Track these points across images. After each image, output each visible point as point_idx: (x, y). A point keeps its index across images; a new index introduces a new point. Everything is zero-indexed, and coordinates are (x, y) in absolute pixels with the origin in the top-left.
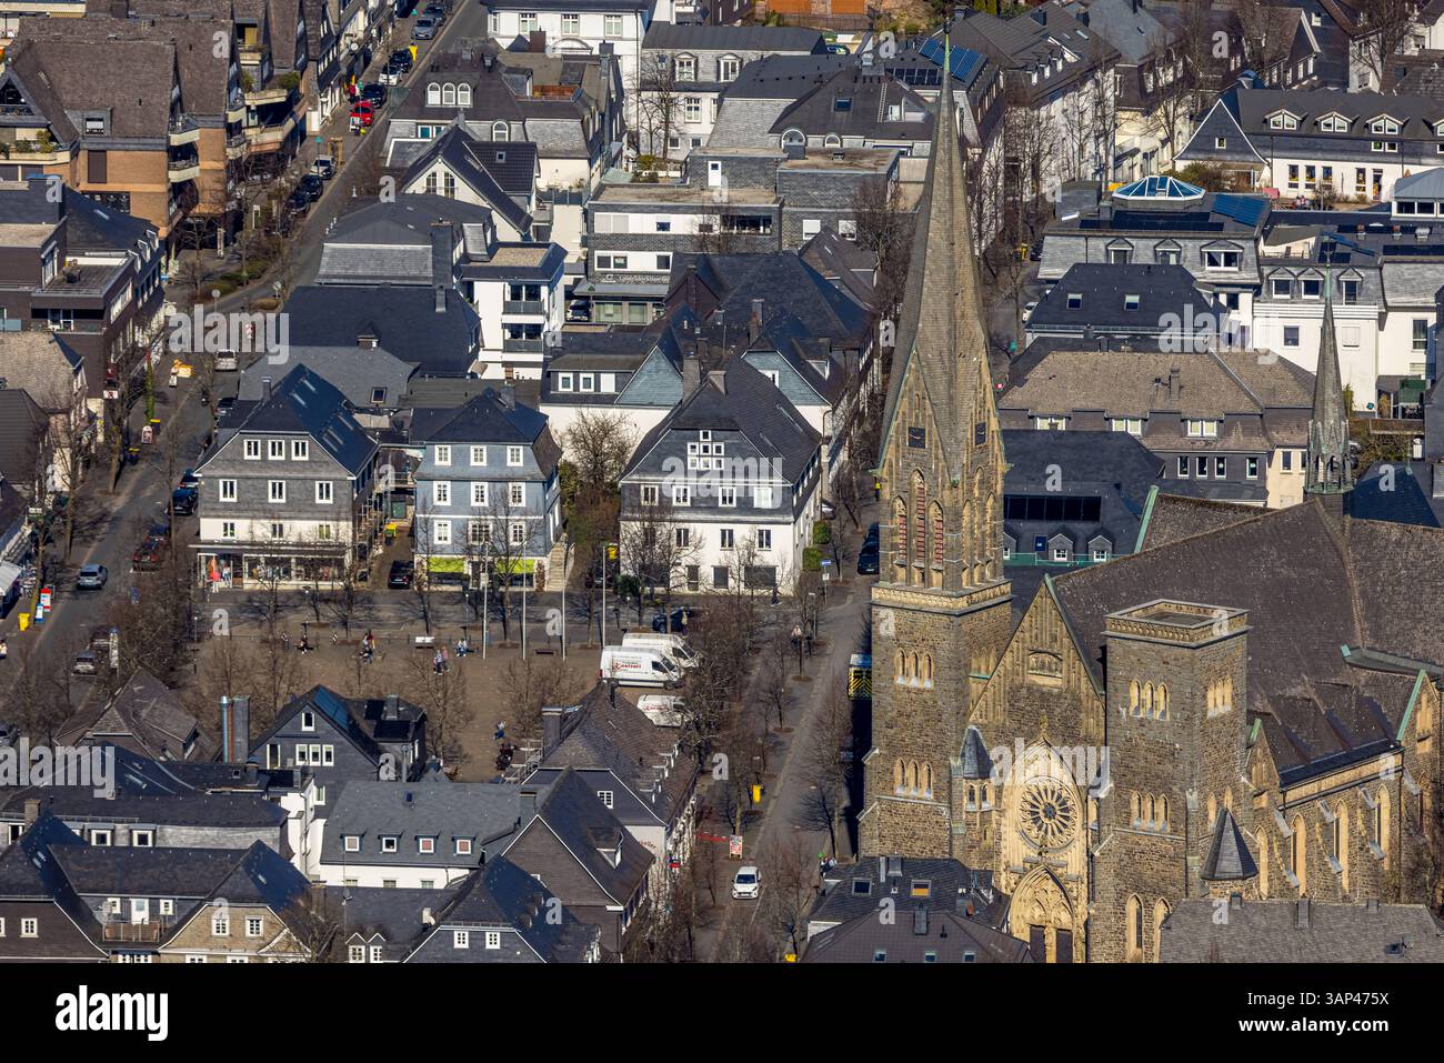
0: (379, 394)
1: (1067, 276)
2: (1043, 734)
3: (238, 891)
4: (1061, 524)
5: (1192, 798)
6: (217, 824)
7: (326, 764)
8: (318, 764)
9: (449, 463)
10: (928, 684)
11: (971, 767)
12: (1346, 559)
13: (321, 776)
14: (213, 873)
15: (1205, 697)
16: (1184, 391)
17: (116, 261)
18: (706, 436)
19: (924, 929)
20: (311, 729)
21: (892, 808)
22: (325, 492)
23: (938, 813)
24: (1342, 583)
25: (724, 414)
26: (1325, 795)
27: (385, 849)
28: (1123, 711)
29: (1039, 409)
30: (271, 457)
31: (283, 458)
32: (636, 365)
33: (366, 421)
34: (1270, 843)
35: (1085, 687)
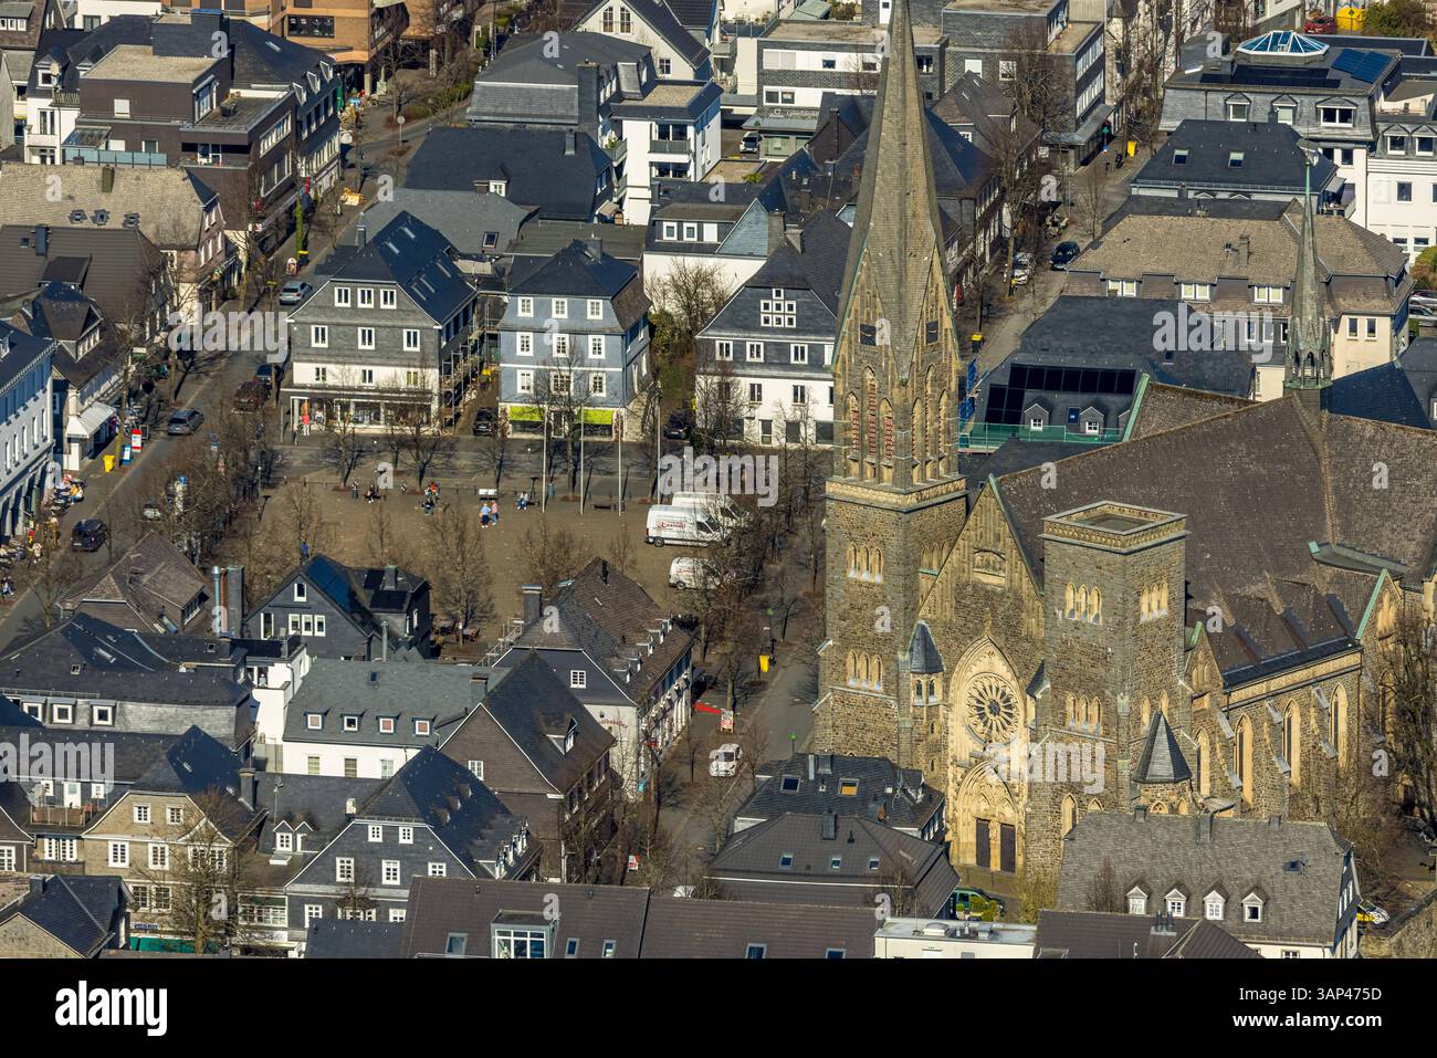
0: (491, 238)
1: (1179, 128)
2: (987, 633)
3: (161, 779)
4: (1094, 396)
5: (1123, 702)
6: (175, 702)
7: (317, 634)
8: (309, 633)
9: (531, 315)
10: (878, 579)
11: (918, 663)
12: (1321, 454)
13: (313, 646)
14: (144, 758)
15: (1137, 602)
16: (1253, 257)
17: (276, 94)
18: (778, 294)
19: (832, 834)
20: (303, 599)
21: (845, 699)
22: (412, 340)
23: (887, 706)
24: (1315, 479)
25: (796, 272)
26: (1275, 695)
27: (346, 728)
28: (1060, 613)
29: (1111, 271)
30: (360, 305)
31: (371, 306)
32: (737, 215)
33: (467, 267)
34: (1212, 743)
35: (1026, 586)
